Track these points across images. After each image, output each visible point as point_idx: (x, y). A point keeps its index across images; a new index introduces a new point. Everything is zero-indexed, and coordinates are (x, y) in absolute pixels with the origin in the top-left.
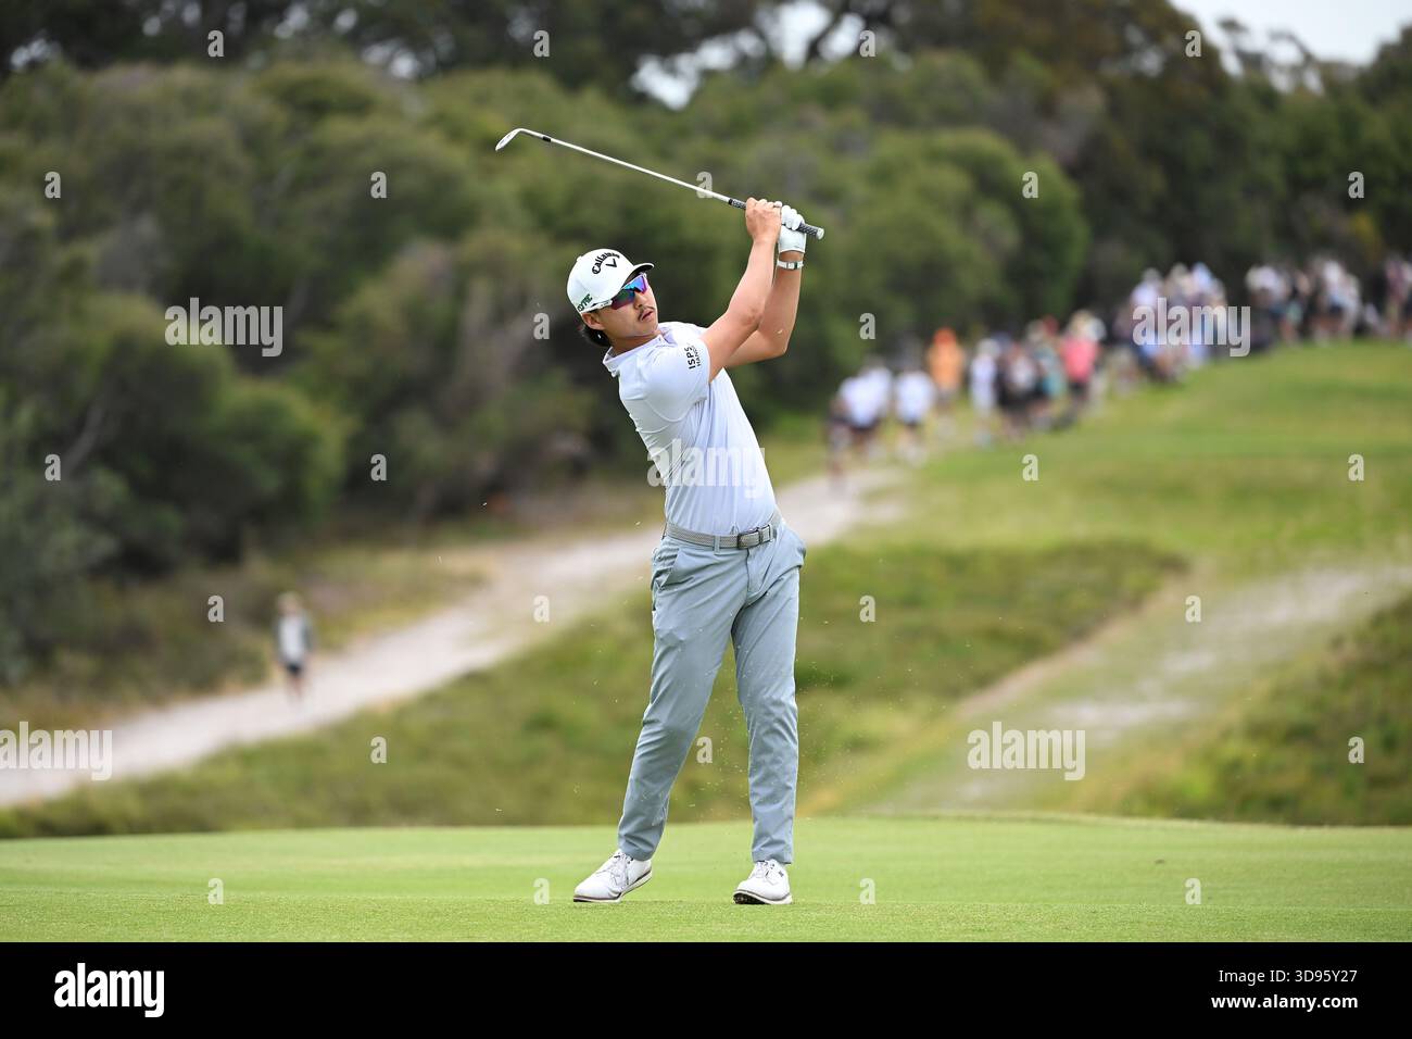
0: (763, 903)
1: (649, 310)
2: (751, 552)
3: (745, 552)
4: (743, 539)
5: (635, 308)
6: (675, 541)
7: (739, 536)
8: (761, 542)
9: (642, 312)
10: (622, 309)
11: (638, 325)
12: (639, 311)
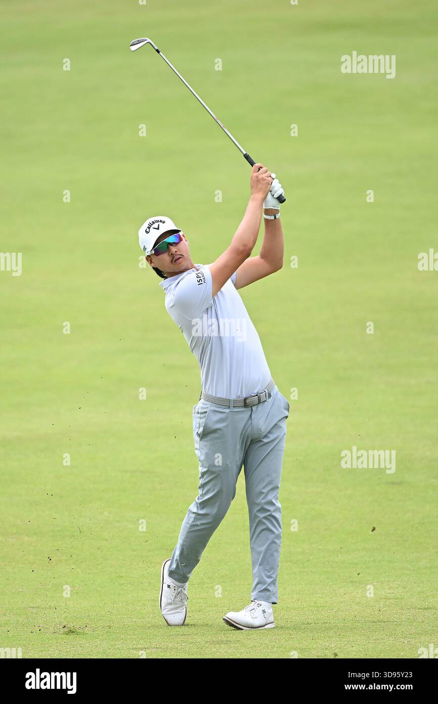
0: (242, 629)
1: (178, 256)
2: (254, 408)
3: (250, 409)
4: (248, 401)
5: (169, 254)
6: (206, 402)
7: (245, 399)
8: (259, 402)
9: (173, 258)
10: (161, 256)
11: (172, 266)
12: (171, 257)
